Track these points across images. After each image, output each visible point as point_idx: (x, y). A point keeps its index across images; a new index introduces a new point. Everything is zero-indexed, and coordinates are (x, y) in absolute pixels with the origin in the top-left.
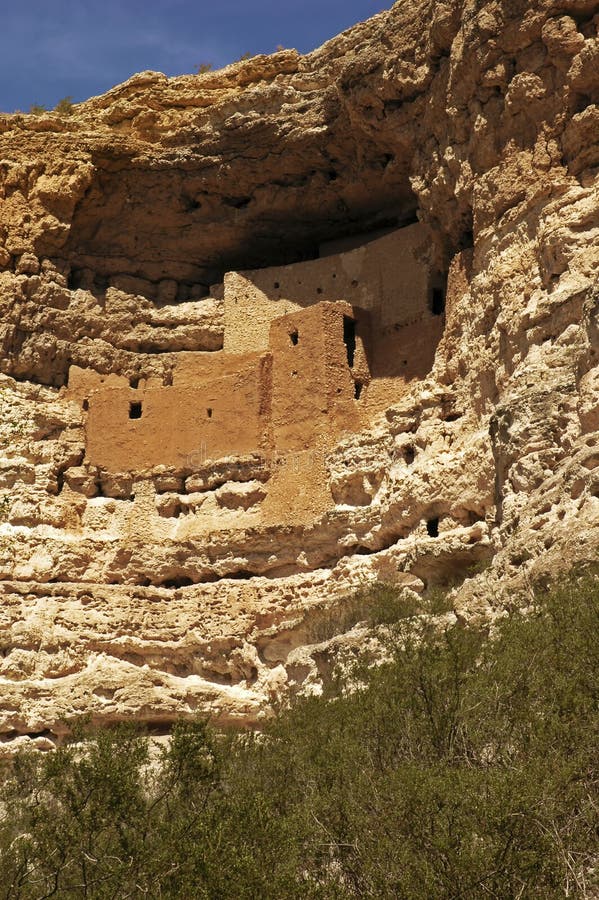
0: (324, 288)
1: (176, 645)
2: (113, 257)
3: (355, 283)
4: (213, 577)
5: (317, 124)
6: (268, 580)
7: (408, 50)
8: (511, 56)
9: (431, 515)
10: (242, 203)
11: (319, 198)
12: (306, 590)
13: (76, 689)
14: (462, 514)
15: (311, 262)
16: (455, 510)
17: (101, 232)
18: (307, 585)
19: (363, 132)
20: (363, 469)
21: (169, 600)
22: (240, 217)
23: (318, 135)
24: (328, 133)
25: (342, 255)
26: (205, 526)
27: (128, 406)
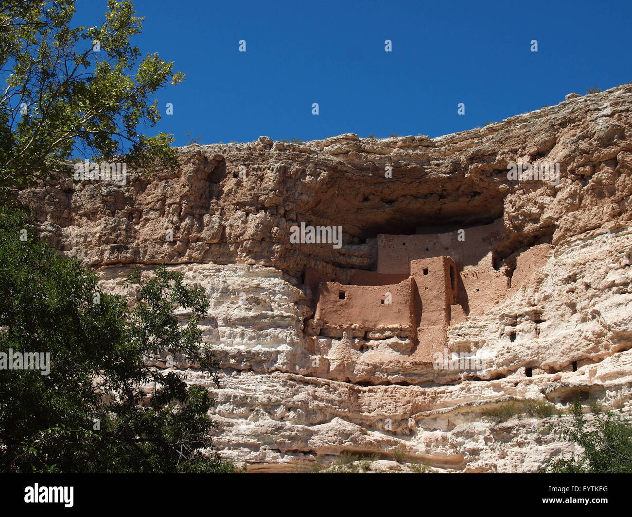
0: (429, 249)
1: (371, 415)
2: (325, 218)
3: (447, 249)
4: (388, 383)
5: (445, 173)
6: (420, 388)
7: (515, 149)
8: (594, 163)
9: (528, 366)
10: (390, 202)
11: (431, 207)
12: (442, 395)
13: (329, 432)
14: (547, 368)
15: (422, 235)
16: (544, 365)
17: (321, 205)
18: (443, 392)
19: (473, 181)
20: (471, 339)
21: (365, 392)
22: (388, 209)
23: (444, 178)
24: (449, 178)
25: (439, 235)
26: (380, 357)
27: (338, 293)
